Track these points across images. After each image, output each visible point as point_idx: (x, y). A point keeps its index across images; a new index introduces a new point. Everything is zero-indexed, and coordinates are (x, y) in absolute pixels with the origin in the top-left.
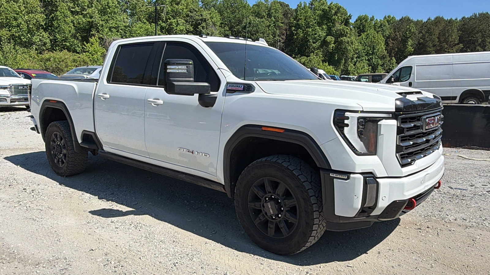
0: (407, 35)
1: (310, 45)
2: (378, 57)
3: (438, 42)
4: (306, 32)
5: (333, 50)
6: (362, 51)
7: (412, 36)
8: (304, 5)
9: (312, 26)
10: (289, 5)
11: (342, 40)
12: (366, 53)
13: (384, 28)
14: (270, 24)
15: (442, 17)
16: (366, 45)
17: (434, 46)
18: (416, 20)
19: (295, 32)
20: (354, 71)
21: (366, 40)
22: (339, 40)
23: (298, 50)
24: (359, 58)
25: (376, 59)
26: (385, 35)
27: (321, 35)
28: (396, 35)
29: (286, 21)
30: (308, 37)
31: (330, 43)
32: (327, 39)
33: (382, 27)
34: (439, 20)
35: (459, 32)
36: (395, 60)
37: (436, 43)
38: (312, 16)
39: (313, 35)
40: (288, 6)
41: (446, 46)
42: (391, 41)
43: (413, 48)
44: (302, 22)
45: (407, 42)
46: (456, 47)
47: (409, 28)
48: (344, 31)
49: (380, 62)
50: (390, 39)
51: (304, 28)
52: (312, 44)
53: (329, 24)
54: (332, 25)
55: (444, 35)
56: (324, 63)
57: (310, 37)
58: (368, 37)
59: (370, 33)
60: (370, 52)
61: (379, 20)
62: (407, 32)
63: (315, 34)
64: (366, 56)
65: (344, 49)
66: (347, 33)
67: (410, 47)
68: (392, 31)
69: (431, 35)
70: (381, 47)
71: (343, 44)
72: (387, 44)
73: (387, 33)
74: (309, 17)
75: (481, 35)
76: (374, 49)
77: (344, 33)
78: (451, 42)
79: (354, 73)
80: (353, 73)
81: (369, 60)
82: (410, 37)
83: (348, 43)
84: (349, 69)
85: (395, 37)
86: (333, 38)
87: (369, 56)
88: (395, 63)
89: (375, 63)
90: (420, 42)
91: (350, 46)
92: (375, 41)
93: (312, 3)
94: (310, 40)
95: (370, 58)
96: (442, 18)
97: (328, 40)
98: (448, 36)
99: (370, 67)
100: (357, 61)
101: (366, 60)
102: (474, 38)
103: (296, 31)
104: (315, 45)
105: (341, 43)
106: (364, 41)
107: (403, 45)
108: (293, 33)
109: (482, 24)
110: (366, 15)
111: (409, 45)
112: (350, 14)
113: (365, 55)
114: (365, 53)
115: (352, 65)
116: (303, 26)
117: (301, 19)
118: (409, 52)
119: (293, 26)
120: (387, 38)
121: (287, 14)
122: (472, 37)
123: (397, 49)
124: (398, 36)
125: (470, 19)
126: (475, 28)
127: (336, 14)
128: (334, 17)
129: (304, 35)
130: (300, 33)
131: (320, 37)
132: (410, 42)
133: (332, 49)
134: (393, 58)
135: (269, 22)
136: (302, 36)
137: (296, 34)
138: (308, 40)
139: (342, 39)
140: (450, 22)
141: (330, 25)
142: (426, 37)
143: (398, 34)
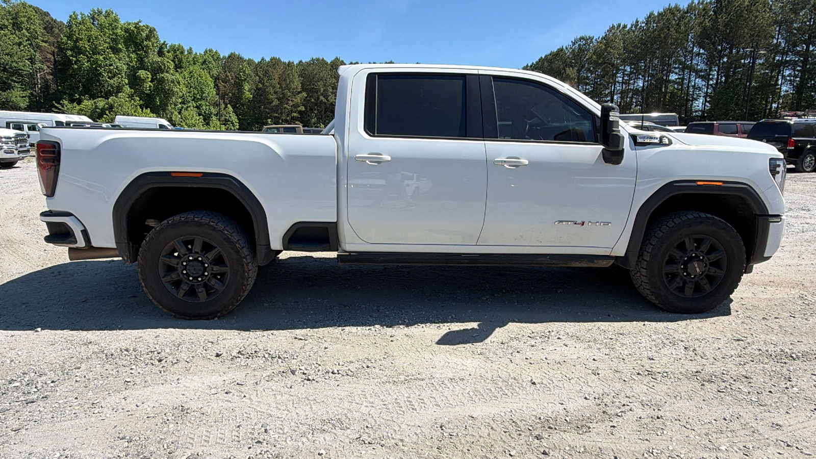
0: (241, 77)
1: (103, 81)
2: (209, 103)
3: (279, 88)
4: (93, 61)
5: (151, 92)
6: (188, 95)
7: (248, 79)
8: (82, 18)
9: (103, 53)
10: (49, 12)
11: (163, 77)
12: (193, 98)
13: (210, 65)
14: (21, 40)
15: (279, 58)
16: (191, 87)
17: (275, 93)
18: (247, 59)
19: (74, 59)
20: (181, 122)
21: (190, 80)
22: (158, 77)
23: (84, 86)
24: (184, 104)
25: (207, 105)
26: (213, 75)
27: (121, 68)
28: (227, 76)
29: (52, 39)
30: (98, 69)
31: (144, 81)
32: (138, 74)
33: (207, 64)
34: (275, 62)
35: (300, 78)
36: (231, 109)
37: (277, 90)
38: (100, 37)
39: (106, 66)
40: (47, 14)
41: (289, 94)
42: (222, 83)
43: (251, 94)
44: (84, 44)
45: (242, 86)
46: (299, 95)
47: (242, 69)
48: (164, 65)
49: (214, 111)
50: (220, 81)
51: (90, 54)
52: (108, 80)
53: (139, 52)
54: (144, 54)
55: (285, 80)
56: (144, 109)
57: (102, 69)
58: (192, 76)
59: (194, 71)
60: (198, 97)
61: (198, 54)
62: (241, 74)
63: (111, 65)
64: (193, 102)
65: (168, 90)
66: (169, 68)
67: (248, 93)
68: (220, 69)
69: (271, 80)
70: (211, 92)
71: (166, 84)
72: (216, 86)
73: (215, 72)
74: (96, 38)
75: (323, 83)
76: (203, 93)
77: (165, 67)
78: (293, 89)
79: (182, 124)
80: (180, 124)
81: (197, 107)
82: (246, 79)
83: (173, 82)
84: (174, 119)
85: (225, 79)
86: (148, 73)
87: (197, 102)
88: (231, 112)
89: (207, 112)
90: (259, 87)
91: (176, 86)
92: (202, 81)
93: (94, 17)
94: (104, 74)
95: (199, 104)
96: (279, 60)
97: (142, 76)
98: (290, 83)
99: (201, 117)
100: (182, 107)
101: (193, 106)
102: (316, 86)
103: (76, 57)
104: (112, 81)
105: (162, 81)
106: (187, 80)
107: (239, 89)
108: (70, 61)
109: (322, 71)
110: (179, 46)
111: (246, 90)
112: (165, 42)
113: (192, 100)
114: (191, 97)
115: (176, 113)
116: (87, 51)
117: (81, 39)
118: (247, 99)
119: (67, 49)
120: (216, 79)
121: (52, 28)
122: (313, 85)
123: (231, 94)
124: (230, 77)
125: (308, 64)
126: (316, 74)
127: (148, 38)
128: (145, 43)
129: (92, 65)
130: (84, 61)
131: (118, 71)
132: (247, 87)
133: (150, 90)
134: (229, 105)
135: (19, 38)
136: (88, 66)
137: (75, 61)
138: (100, 73)
139: (163, 75)
140: (290, 64)
141: (142, 54)
142: (265, 81)
143: (229, 74)
